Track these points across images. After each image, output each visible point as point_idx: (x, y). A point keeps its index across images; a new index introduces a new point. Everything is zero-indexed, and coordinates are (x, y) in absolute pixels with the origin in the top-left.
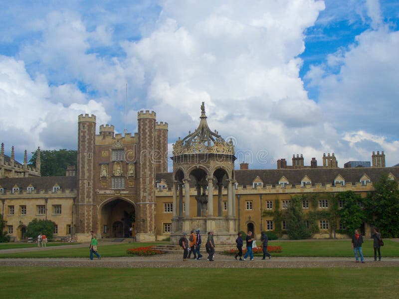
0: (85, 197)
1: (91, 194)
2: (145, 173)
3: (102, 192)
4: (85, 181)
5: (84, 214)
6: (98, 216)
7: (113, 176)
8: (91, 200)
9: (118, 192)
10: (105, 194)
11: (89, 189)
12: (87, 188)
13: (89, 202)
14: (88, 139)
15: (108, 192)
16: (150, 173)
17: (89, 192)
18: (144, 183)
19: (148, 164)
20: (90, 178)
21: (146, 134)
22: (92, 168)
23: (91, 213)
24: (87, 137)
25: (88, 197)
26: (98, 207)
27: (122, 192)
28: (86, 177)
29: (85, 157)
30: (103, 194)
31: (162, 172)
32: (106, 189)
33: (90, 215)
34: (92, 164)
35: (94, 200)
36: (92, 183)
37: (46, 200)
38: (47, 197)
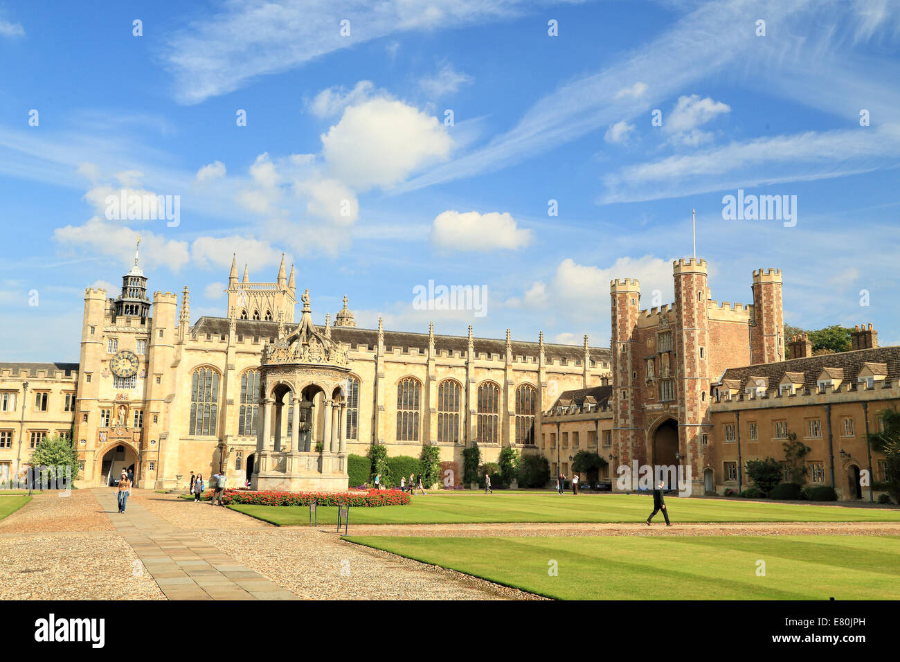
0: (619, 416)
1: (629, 412)
2: (682, 371)
3: (649, 407)
4: (618, 391)
5: (618, 445)
6: (647, 448)
7: (661, 380)
8: (629, 421)
9: (666, 406)
10: (653, 410)
11: (625, 403)
12: (621, 402)
13: (625, 426)
14: (620, 321)
15: (657, 406)
16: (689, 370)
17: (624, 410)
18: (682, 389)
19: (685, 354)
20: (627, 384)
21: (681, 301)
22: (629, 368)
23: (629, 444)
24: (619, 317)
25: (624, 416)
26: (647, 433)
27: (671, 406)
28: (619, 384)
29: (617, 350)
30: (650, 411)
31: (767, 362)
32: (653, 402)
33: (628, 448)
34: (629, 362)
35: (635, 421)
36: (630, 392)
37: (596, 422)
38: (598, 417)
